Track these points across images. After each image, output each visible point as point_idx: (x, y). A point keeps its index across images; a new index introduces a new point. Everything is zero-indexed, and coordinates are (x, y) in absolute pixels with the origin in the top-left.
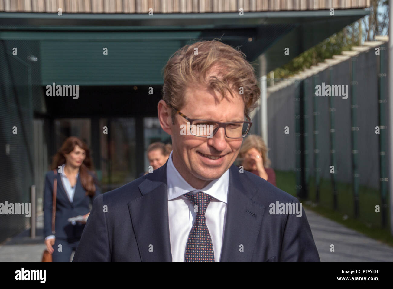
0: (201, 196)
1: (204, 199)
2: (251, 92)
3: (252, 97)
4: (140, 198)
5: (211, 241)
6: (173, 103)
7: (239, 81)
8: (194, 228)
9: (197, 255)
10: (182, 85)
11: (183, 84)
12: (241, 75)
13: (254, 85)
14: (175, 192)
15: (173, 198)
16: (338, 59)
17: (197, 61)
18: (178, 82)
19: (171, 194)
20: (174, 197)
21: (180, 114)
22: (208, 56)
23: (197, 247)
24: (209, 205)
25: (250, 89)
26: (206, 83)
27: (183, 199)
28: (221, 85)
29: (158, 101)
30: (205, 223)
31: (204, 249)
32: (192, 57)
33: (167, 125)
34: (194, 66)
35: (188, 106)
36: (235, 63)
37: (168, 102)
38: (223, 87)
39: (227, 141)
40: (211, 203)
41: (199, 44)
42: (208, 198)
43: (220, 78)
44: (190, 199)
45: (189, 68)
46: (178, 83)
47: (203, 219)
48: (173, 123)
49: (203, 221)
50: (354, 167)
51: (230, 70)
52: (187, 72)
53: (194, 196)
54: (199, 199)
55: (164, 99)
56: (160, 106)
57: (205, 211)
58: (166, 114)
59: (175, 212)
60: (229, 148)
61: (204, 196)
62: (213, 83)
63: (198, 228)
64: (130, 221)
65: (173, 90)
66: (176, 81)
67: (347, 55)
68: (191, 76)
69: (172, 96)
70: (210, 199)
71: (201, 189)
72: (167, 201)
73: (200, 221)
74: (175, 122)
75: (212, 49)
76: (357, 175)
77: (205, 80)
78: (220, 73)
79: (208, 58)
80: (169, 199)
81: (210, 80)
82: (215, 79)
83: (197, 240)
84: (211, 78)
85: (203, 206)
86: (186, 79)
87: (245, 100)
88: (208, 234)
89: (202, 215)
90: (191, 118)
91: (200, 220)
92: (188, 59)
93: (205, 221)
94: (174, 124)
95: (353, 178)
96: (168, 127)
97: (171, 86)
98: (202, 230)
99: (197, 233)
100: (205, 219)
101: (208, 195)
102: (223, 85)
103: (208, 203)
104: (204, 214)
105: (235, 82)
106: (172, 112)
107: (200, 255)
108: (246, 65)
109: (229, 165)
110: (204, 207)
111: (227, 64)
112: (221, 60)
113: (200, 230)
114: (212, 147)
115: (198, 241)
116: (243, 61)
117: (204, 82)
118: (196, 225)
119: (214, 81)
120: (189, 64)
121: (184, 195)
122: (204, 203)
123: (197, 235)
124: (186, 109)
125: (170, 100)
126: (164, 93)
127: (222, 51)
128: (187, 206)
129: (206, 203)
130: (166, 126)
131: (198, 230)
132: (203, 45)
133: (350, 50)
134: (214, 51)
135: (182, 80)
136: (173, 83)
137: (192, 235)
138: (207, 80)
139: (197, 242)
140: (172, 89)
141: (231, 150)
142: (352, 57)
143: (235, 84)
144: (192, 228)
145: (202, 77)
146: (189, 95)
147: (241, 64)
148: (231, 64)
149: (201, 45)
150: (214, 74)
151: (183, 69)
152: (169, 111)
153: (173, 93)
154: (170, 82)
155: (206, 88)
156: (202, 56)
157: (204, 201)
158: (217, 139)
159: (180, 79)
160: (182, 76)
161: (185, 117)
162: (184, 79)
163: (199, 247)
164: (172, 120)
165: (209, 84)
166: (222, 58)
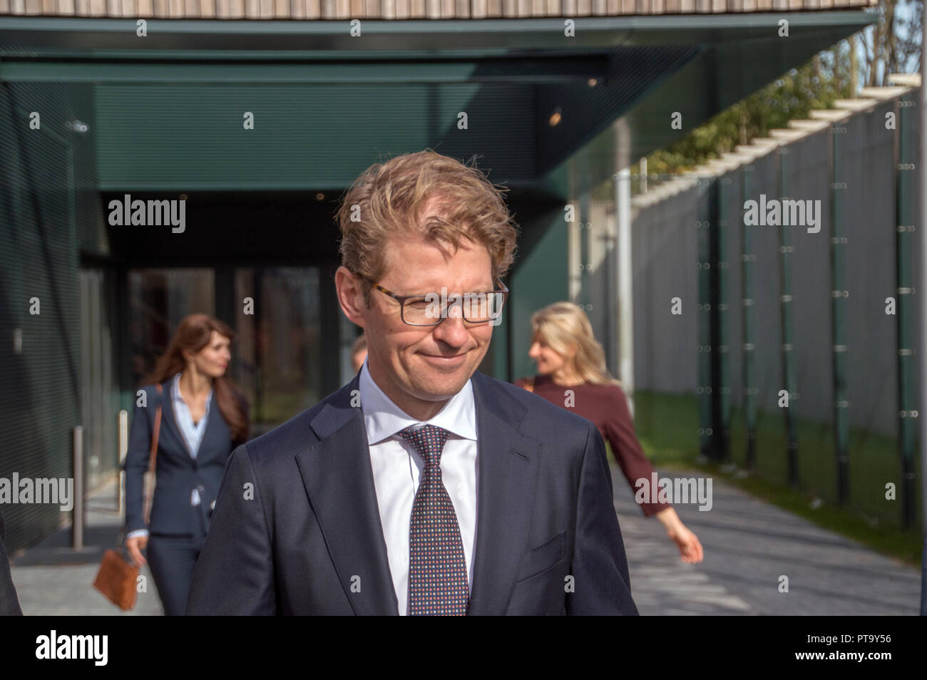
0: (430, 432)
1: (436, 438)
2: (501, 238)
3: (504, 246)
4: (317, 445)
5: (454, 510)
6: (365, 270)
7: (477, 220)
8: (423, 489)
9: (431, 537)
10: (378, 238)
11: (380, 235)
12: (479, 209)
13: (503, 225)
14: (381, 429)
15: (377, 441)
16: (800, 129)
17: (401, 192)
18: (370, 233)
19: (372, 435)
20: (380, 439)
21: (380, 288)
22: (419, 181)
23: (430, 524)
24: (445, 447)
25: (498, 233)
26: (421, 230)
27: (395, 439)
28: (448, 230)
29: (336, 270)
30: (441, 480)
31: (443, 526)
32: (389, 187)
33: (356, 310)
34: (394, 203)
35: (392, 275)
36: (466, 188)
37: (355, 269)
38: (452, 231)
39: (467, 328)
40: (447, 441)
41: (398, 162)
42: (443, 434)
43: (445, 217)
44: (410, 439)
45: (387, 207)
46: (370, 235)
47: (438, 472)
48: (367, 306)
49: (438, 476)
50: (837, 384)
51: (459, 202)
52: (384, 214)
53: (417, 434)
54: (427, 438)
55: (346, 264)
56: (338, 277)
57: (439, 457)
58: (353, 291)
59: (384, 466)
60: (471, 339)
61: (435, 432)
62: (433, 228)
63: (430, 489)
64: (303, 489)
65: (362, 248)
66: (366, 231)
67: (821, 120)
68: (392, 220)
69: (361, 258)
70: (446, 435)
71: (428, 419)
72: (368, 446)
73: (434, 476)
74: (370, 303)
75: (422, 168)
76: (844, 404)
77: (418, 225)
78: (443, 210)
79: (417, 186)
80: (370, 443)
81: (428, 225)
82: (435, 221)
83: (430, 510)
84: (429, 221)
85: (435, 450)
86: (385, 227)
87: (491, 251)
88: (447, 499)
89: (435, 466)
90: (399, 294)
91: (432, 474)
92: (383, 191)
93: (441, 476)
94: (369, 307)
95: (836, 410)
96: (359, 314)
97: (357, 241)
98: (437, 493)
99: (430, 497)
100: (441, 472)
101: (442, 429)
102: (453, 229)
103: (442, 444)
104: (439, 463)
105: (472, 223)
106: (364, 286)
107: (438, 537)
108: (485, 191)
109: (472, 368)
110: (437, 452)
111: (453, 192)
112: (442, 187)
113: (433, 493)
114: (440, 341)
115: (432, 512)
116: (480, 184)
117: (416, 229)
118: (426, 485)
119: (436, 225)
120: (386, 200)
121: (398, 433)
122: (437, 445)
123: (430, 502)
124: (390, 279)
125: (358, 265)
126: (345, 254)
127: (441, 169)
128: (405, 452)
129: (440, 444)
130: (355, 313)
131: (429, 493)
132: (406, 163)
133: (830, 107)
134: (426, 172)
135: (378, 230)
136: (361, 237)
137: (420, 502)
138: (421, 225)
139: (430, 515)
140: (360, 247)
141: (476, 344)
142: (834, 124)
143: (472, 226)
144: (419, 490)
145: (411, 219)
146: (392, 253)
147: (476, 190)
148: (460, 192)
149: (402, 161)
150: (433, 213)
151: (377, 209)
152: (357, 285)
153: (362, 253)
154: (356, 235)
155: (422, 238)
156: (408, 183)
157: (436, 441)
158: (450, 327)
159: (373, 227)
160: (376, 222)
161: (389, 293)
162: (380, 227)
163: (434, 524)
164: (365, 301)
165: (427, 232)
166: (443, 183)
